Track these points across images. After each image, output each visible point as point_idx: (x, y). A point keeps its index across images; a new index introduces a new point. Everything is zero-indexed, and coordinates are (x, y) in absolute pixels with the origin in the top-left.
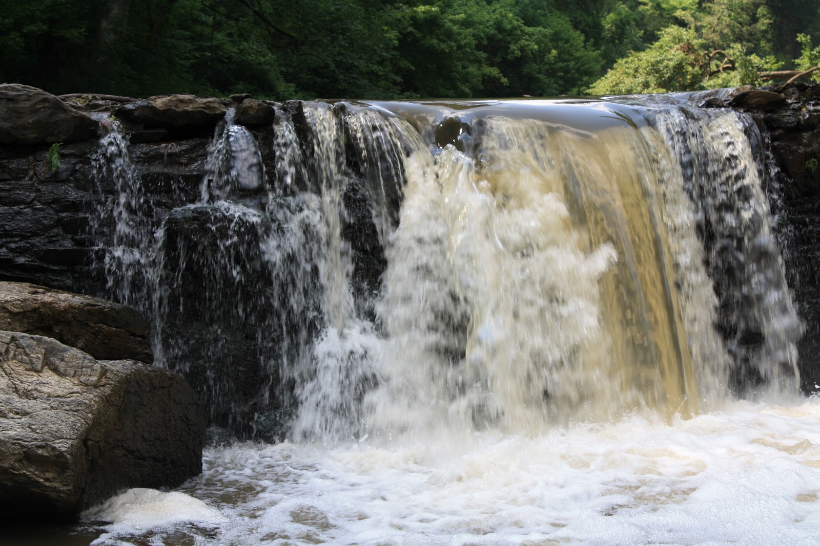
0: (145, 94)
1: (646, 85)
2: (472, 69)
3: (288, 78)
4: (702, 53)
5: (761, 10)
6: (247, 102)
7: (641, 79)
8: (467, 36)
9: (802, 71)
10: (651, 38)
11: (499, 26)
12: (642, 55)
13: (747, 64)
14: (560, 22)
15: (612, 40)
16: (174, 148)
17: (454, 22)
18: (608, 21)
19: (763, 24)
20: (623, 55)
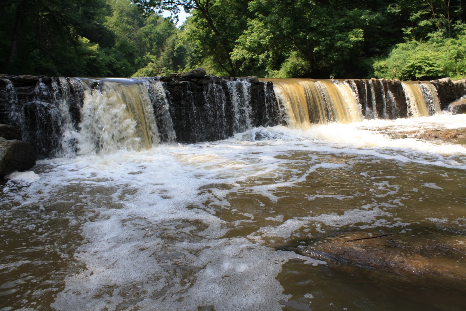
0: (18, 75)
1: (145, 76)
2: (104, 71)
3: (59, 72)
4: (157, 69)
5: (170, 60)
6: (45, 77)
7: (143, 74)
8: (103, 63)
9: (179, 73)
10: (146, 65)
11: (111, 61)
12: (144, 69)
13: (167, 72)
14: (125, 61)
15: (137, 65)
16: (26, 88)
17: (100, 60)
18: (136, 61)
19: (171, 63)
20: (140, 69)
